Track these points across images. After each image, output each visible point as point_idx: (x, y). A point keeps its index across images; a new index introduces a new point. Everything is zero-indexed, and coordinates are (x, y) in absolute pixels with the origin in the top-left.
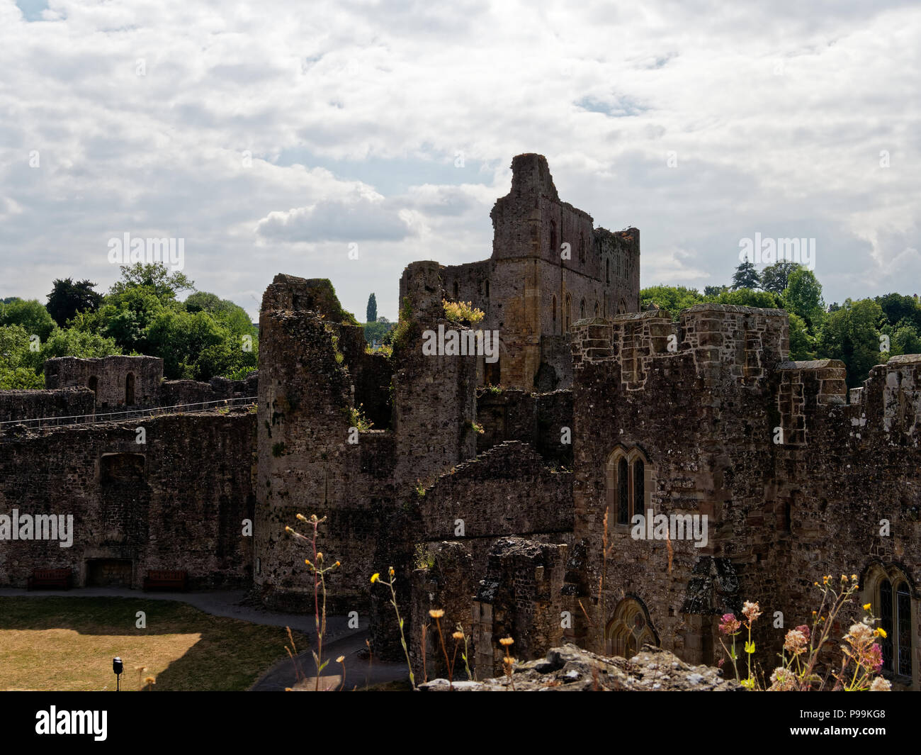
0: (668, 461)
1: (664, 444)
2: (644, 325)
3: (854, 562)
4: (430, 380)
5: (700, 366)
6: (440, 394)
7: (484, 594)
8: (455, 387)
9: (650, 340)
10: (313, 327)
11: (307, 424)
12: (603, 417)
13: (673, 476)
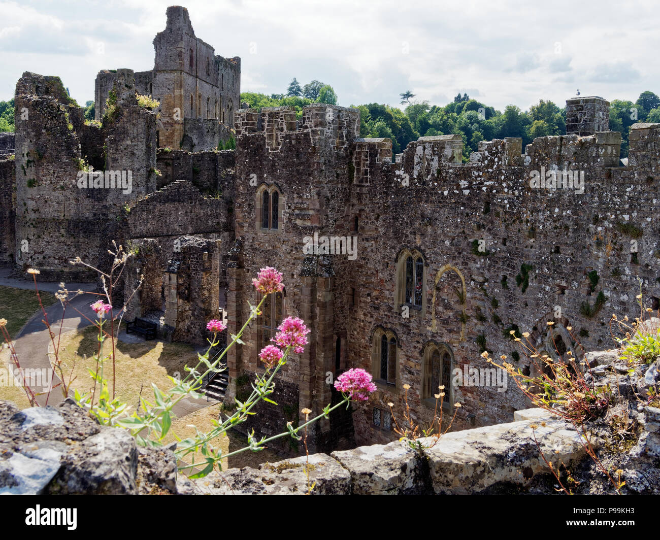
0: (293, 193)
1: (291, 183)
2: (281, 114)
3: (394, 248)
4: (129, 142)
5: (313, 139)
6: (135, 151)
7: (171, 268)
8: (144, 147)
9: (284, 123)
10: (53, 107)
11: (50, 167)
12: (254, 167)
13: (296, 201)
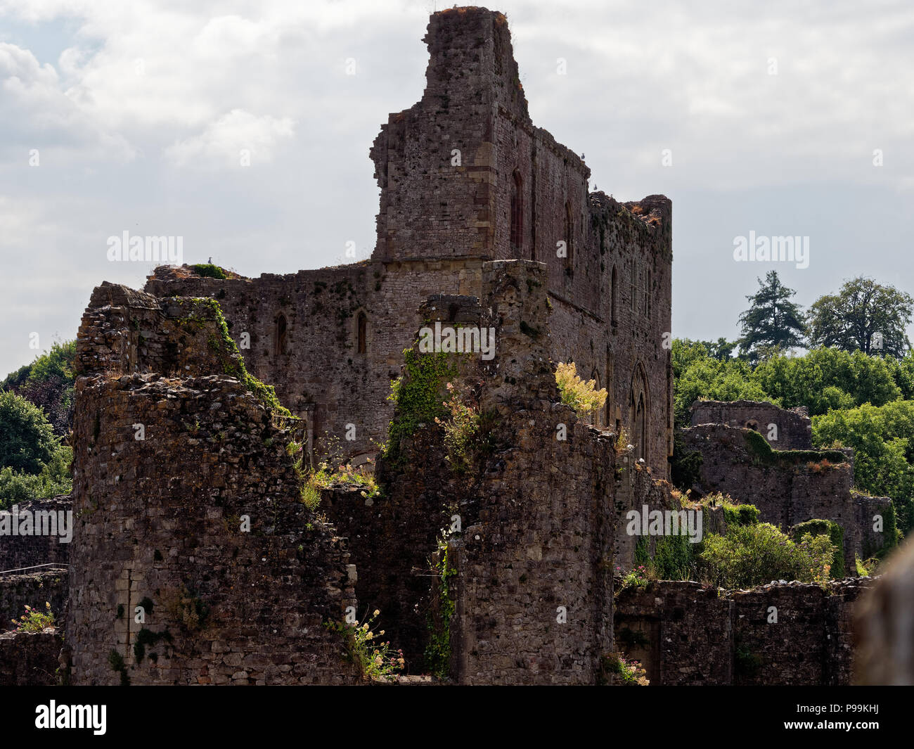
4: (535, 553)
6: (557, 588)
8: (586, 574)
10: (248, 420)
11: (236, 659)
